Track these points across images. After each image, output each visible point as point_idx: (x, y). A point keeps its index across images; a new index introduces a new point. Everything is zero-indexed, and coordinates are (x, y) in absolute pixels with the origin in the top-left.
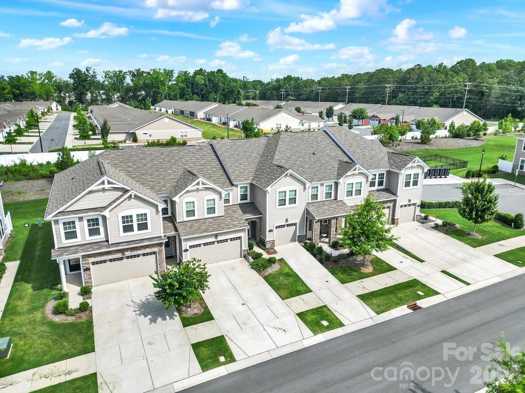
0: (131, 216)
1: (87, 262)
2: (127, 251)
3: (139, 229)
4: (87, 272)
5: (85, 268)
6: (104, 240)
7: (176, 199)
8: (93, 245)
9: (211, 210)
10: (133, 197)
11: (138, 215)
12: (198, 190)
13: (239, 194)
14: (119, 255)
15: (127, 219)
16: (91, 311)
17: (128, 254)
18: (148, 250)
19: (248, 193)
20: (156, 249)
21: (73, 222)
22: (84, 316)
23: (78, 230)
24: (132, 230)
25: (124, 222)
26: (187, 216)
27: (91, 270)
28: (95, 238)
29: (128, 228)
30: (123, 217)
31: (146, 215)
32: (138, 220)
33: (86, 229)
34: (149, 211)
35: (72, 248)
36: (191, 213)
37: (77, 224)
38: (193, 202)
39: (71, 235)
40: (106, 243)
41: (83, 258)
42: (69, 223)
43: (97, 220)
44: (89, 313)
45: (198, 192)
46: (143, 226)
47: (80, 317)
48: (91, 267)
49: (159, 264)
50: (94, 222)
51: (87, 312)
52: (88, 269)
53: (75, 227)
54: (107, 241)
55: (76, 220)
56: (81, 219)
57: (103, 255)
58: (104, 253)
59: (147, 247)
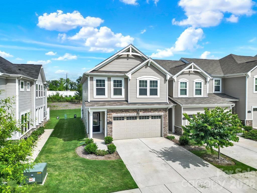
0: (146, 81)
1: (110, 116)
2: (141, 111)
3: (151, 94)
4: (109, 125)
5: (108, 121)
6: (124, 99)
7: (175, 77)
8: (116, 103)
9: (199, 91)
10: (149, 65)
11: (151, 82)
12: (189, 73)
13: (214, 85)
14: (134, 114)
15: (143, 83)
17: (141, 114)
18: (156, 114)
19: (221, 85)
20: (162, 113)
21: (104, 81)
23: (106, 88)
24: (146, 94)
25: (140, 86)
26: (181, 94)
27: (113, 124)
28: (118, 97)
29: (143, 92)
30: (140, 81)
31: (156, 82)
32: (151, 86)
33: (112, 88)
34: (160, 79)
35: (101, 103)
36: (184, 92)
37: (106, 83)
38: (186, 83)
39: (101, 92)
40: (126, 102)
41: (108, 112)
42: (100, 81)
43: (121, 82)
44: (117, 156)
45: (189, 75)
46: (154, 92)
47: (109, 158)
48: (113, 121)
49: (164, 128)
50: (118, 83)
52: (110, 123)
53: (104, 86)
54: (127, 101)
55: (106, 79)
56: (109, 79)
57: (123, 112)
58: (123, 110)
59: (156, 111)
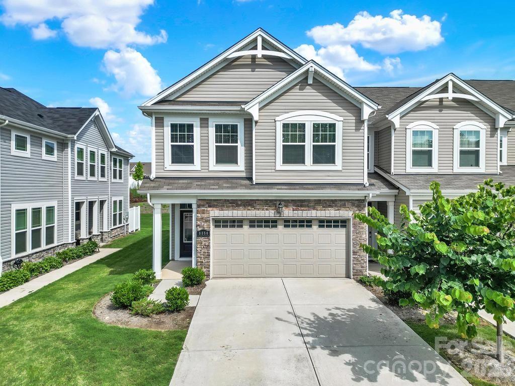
0: (303, 126)
1: (205, 216)
2: (286, 206)
3: (316, 161)
4: (202, 239)
5: (200, 229)
6: (244, 175)
8: (221, 182)
9: (471, 156)
10: (310, 81)
11: (316, 126)
12: (440, 106)
14: (270, 213)
15: (294, 131)
16: (190, 316)
17: (288, 213)
21: (190, 127)
22: (169, 323)
23: (197, 144)
24: (302, 161)
25: (285, 138)
26: (415, 164)
27: (211, 237)
28: (227, 169)
29: (293, 155)
30: (285, 126)
31: (332, 126)
32: (315, 138)
33: (213, 145)
35: (181, 181)
37: (197, 131)
38: (430, 133)
39: (183, 153)
40: (247, 182)
41: (199, 206)
42: (182, 126)
43: (234, 128)
44: (183, 320)
45: (440, 111)
46: (325, 155)
47: (159, 323)
48: (212, 229)
50: (227, 133)
51: (180, 316)
52: (205, 234)
53: (191, 139)
54: (250, 179)
55: (196, 122)
56: (204, 122)
57: (238, 206)
58: (239, 203)
59: (330, 206)
